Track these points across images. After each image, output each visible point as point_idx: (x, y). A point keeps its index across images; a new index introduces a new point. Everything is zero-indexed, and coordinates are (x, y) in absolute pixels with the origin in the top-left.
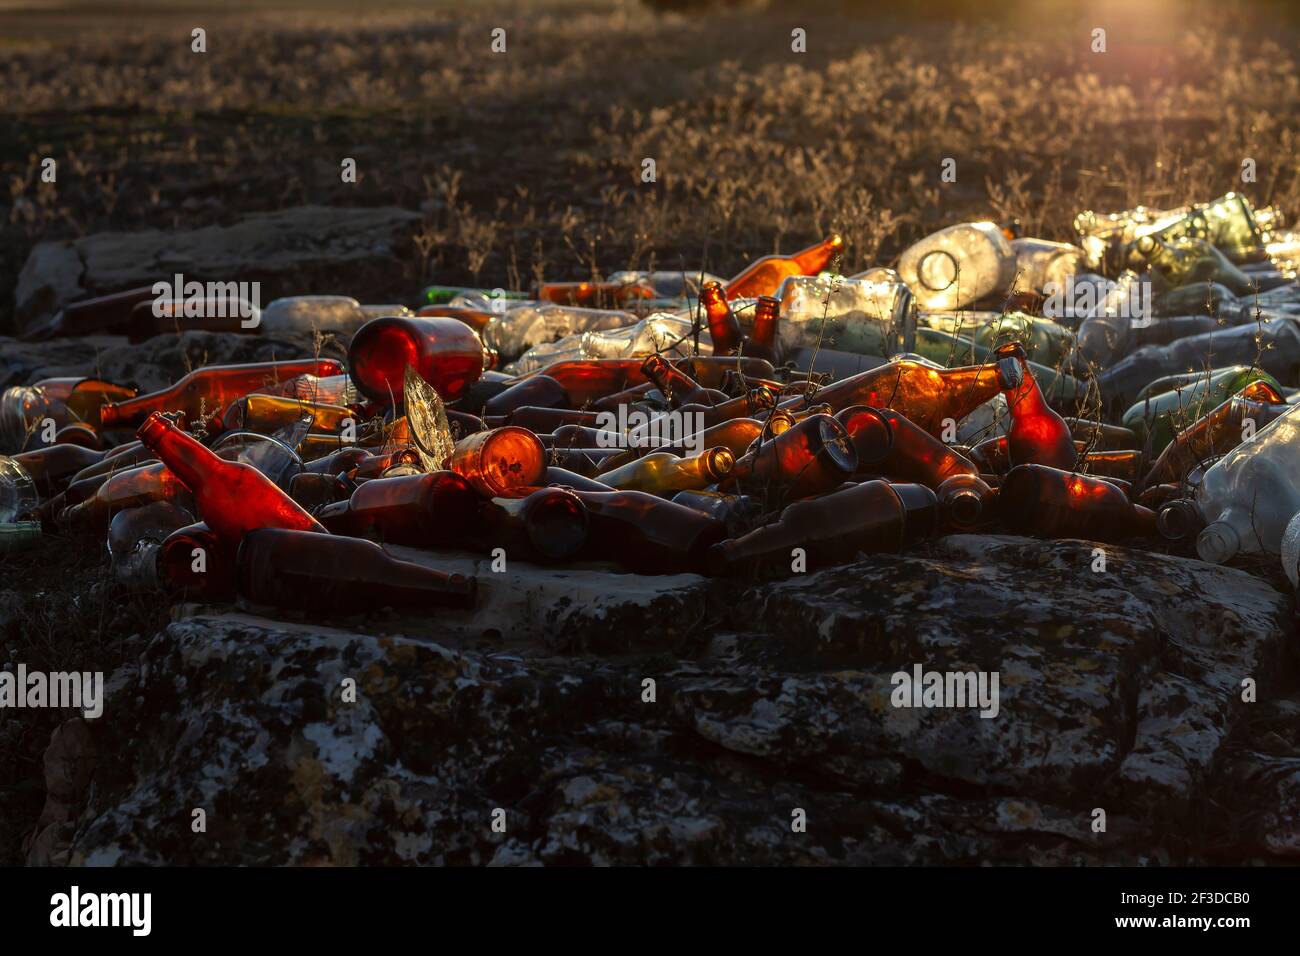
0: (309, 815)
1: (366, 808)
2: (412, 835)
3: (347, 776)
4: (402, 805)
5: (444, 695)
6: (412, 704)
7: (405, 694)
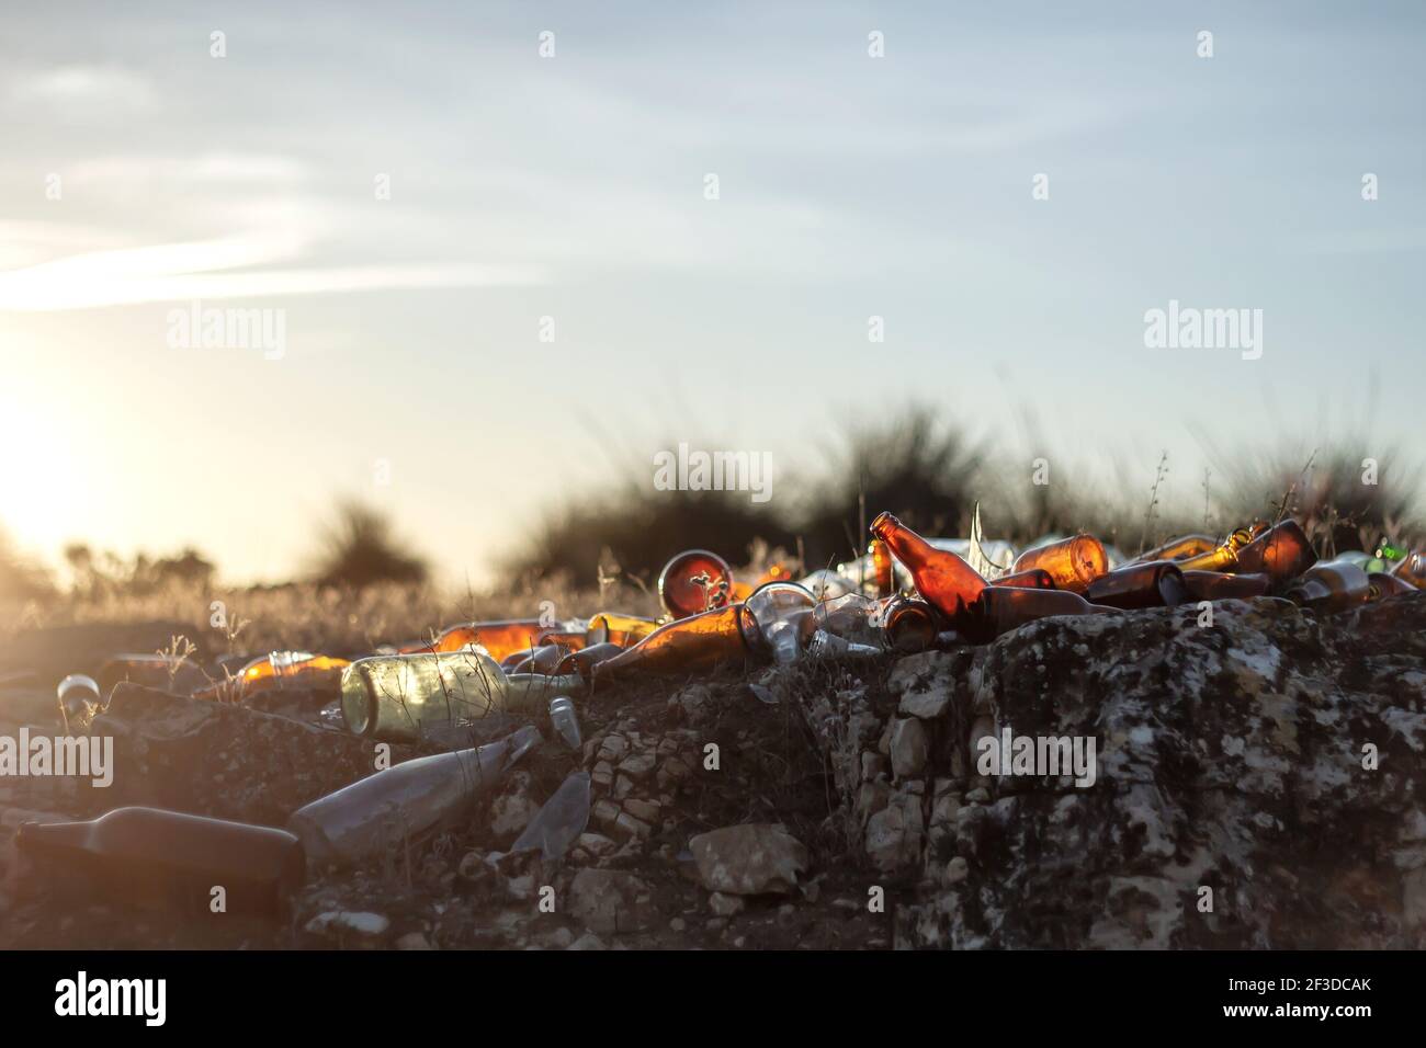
0: (1257, 702)
1: (1290, 695)
2: (1323, 711)
3: (1271, 676)
4: (1311, 693)
5: (1303, 629)
6: (1286, 635)
7: (1279, 629)
